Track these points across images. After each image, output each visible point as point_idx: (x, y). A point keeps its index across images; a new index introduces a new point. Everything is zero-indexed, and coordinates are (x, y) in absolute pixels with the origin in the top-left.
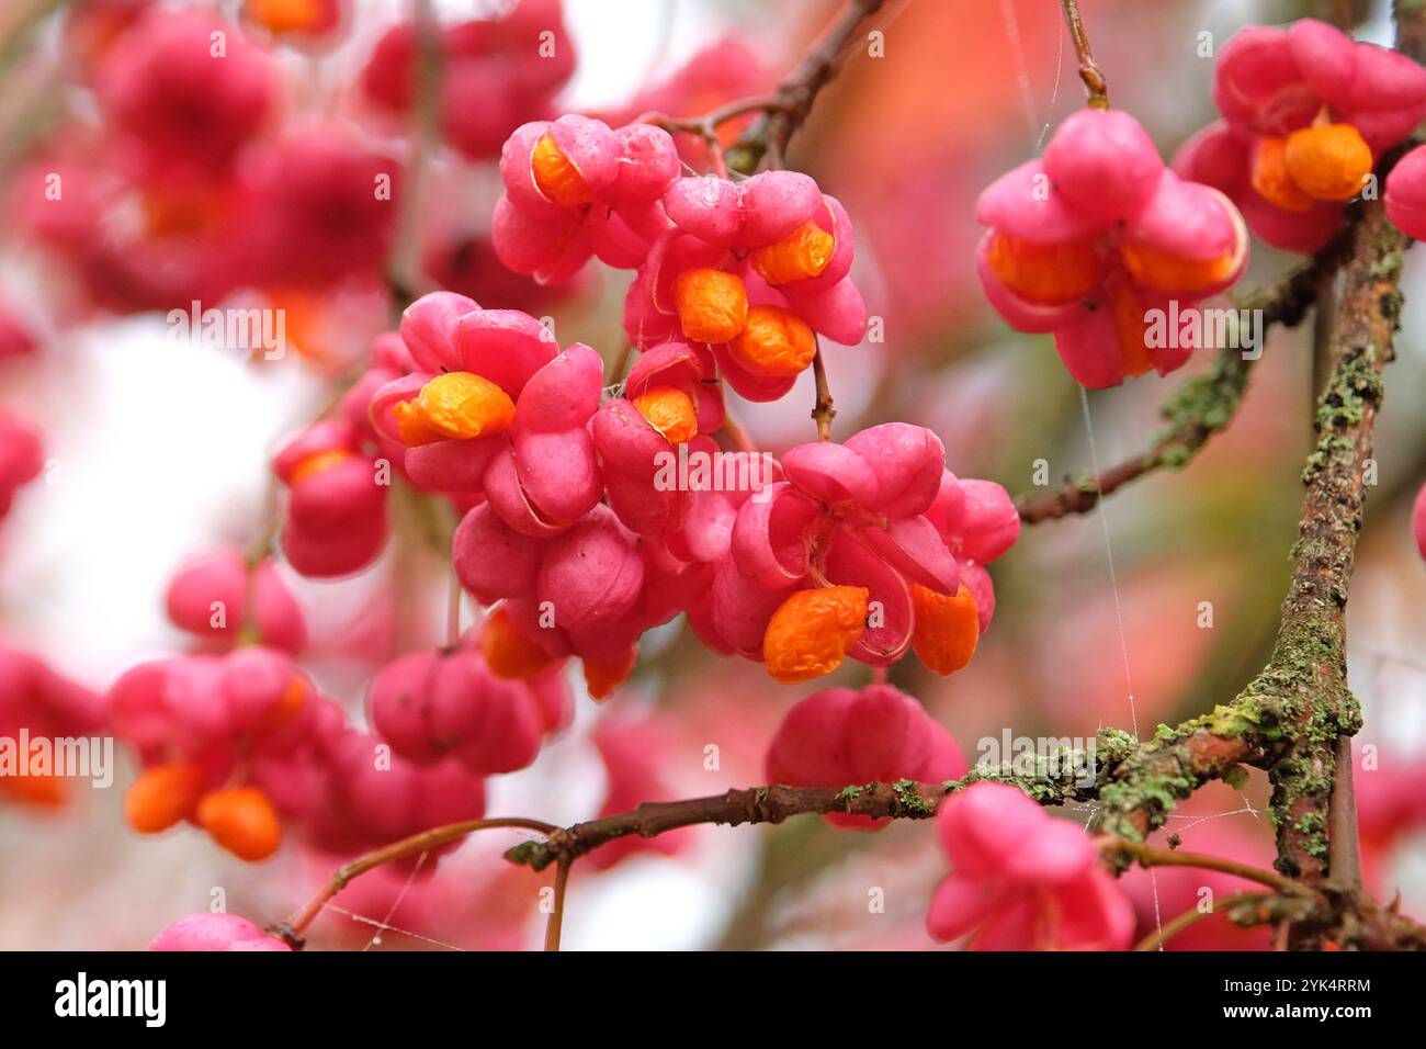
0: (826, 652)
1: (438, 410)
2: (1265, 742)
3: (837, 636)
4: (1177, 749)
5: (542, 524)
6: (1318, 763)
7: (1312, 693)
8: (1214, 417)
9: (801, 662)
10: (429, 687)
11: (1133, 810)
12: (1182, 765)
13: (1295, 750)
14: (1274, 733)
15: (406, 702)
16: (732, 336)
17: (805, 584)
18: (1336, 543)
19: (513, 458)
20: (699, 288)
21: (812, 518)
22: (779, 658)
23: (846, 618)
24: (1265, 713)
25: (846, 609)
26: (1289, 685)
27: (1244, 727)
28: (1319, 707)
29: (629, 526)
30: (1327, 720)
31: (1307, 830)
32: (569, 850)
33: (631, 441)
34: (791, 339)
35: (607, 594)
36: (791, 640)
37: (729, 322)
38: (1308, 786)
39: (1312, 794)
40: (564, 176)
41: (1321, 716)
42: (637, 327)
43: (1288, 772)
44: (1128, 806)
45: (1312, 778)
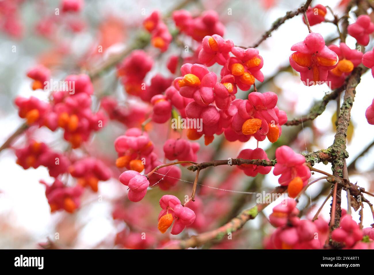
0: (254, 129)
1: (188, 78)
2: (332, 156)
3: (256, 127)
4: (317, 154)
5: (204, 103)
6: (341, 161)
7: (341, 149)
8: (320, 112)
9: (249, 131)
10: (175, 144)
11: (308, 162)
12: (317, 156)
13: (337, 158)
14: (334, 154)
15: (170, 145)
16: (241, 75)
17: (251, 118)
18: (345, 126)
19: (200, 91)
20: (236, 66)
21: (252, 109)
22: (245, 129)
23: (258, 124)
24: (333, 150)
25: (258, 122)
26: (337, 147)
27: (328, 152)
28: (342, 151)
29: (218, 108)
30: (343, 154)
31: (339, 172)
32: (200, 167)
33: (221, 89)
34: (251, 77)
35: (214, 118)
36: (248, 126)
37: (241, 71)
38: (339, 164)
39: (340, 166)
40: (214, 43)
41: (342, 153)
42: (223, 74)
43: (336, 162)
44: (308, 161)
45: (340, 163)
